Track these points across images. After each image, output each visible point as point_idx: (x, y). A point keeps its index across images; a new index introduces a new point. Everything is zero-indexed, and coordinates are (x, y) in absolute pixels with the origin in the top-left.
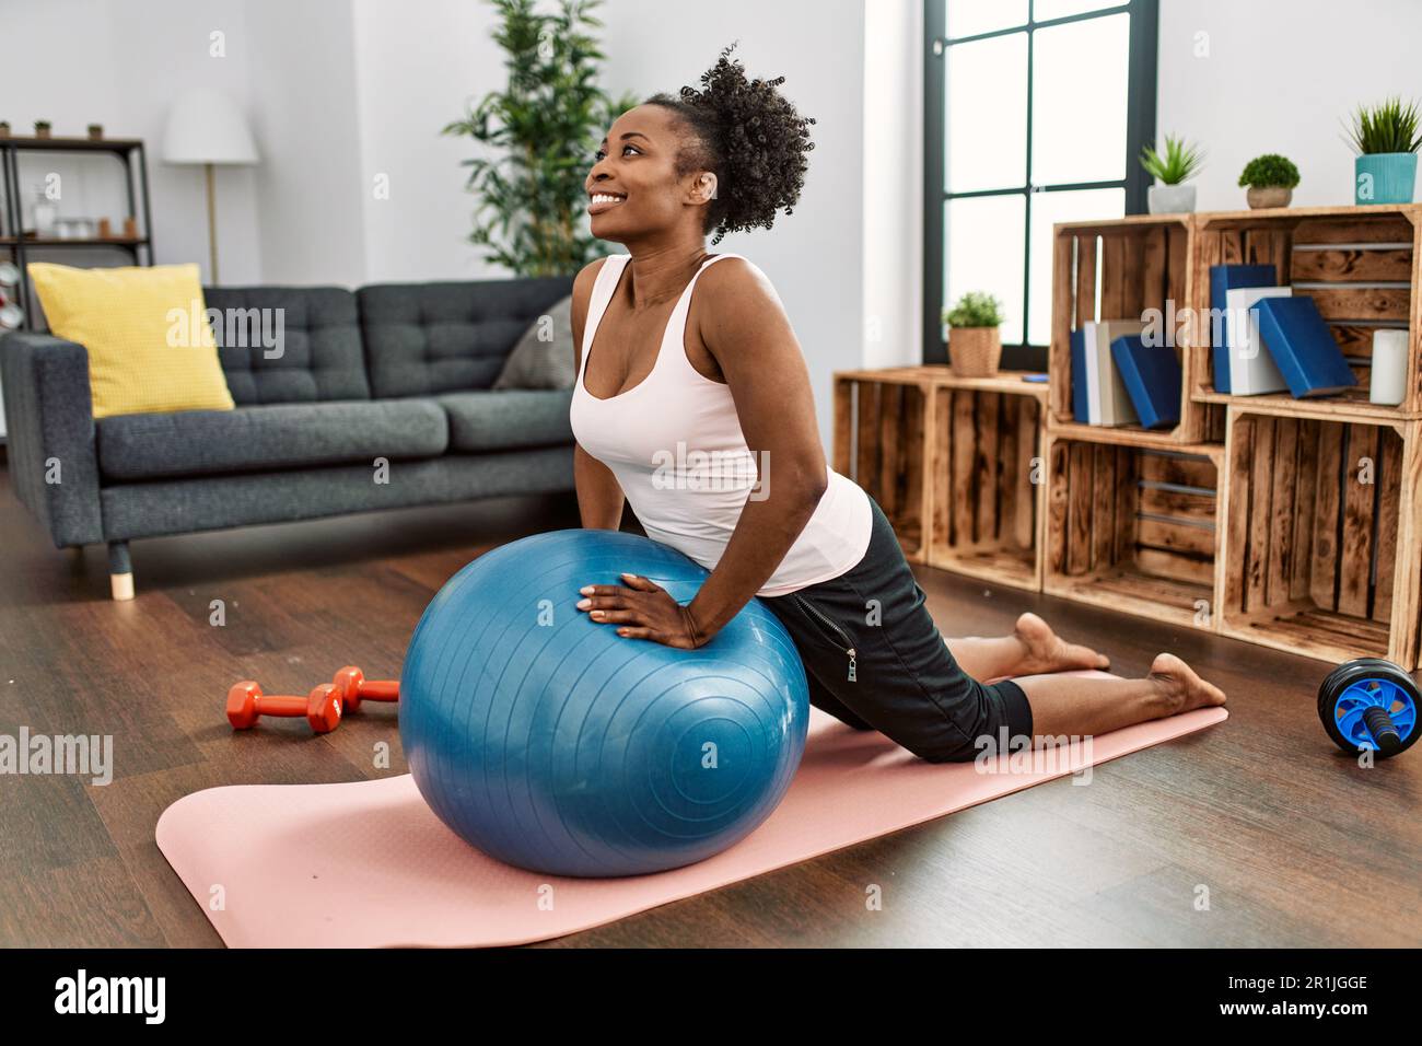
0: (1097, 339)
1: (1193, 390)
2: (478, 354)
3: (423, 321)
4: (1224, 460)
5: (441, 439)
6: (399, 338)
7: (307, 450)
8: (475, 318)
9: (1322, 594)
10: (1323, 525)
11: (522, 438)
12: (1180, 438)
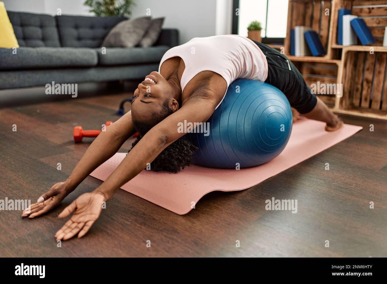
0: (299, 31)
1: (332, 45)
2: (94, 39)
3: (77, 27)
4: (341, 64)
5: (95, 61)
6: (70, 32)
7: (56, 62)
8: (92, 27)
9: (356, 102)
10: (357, 84)
11: (119, 61)
12: (327, 58)
